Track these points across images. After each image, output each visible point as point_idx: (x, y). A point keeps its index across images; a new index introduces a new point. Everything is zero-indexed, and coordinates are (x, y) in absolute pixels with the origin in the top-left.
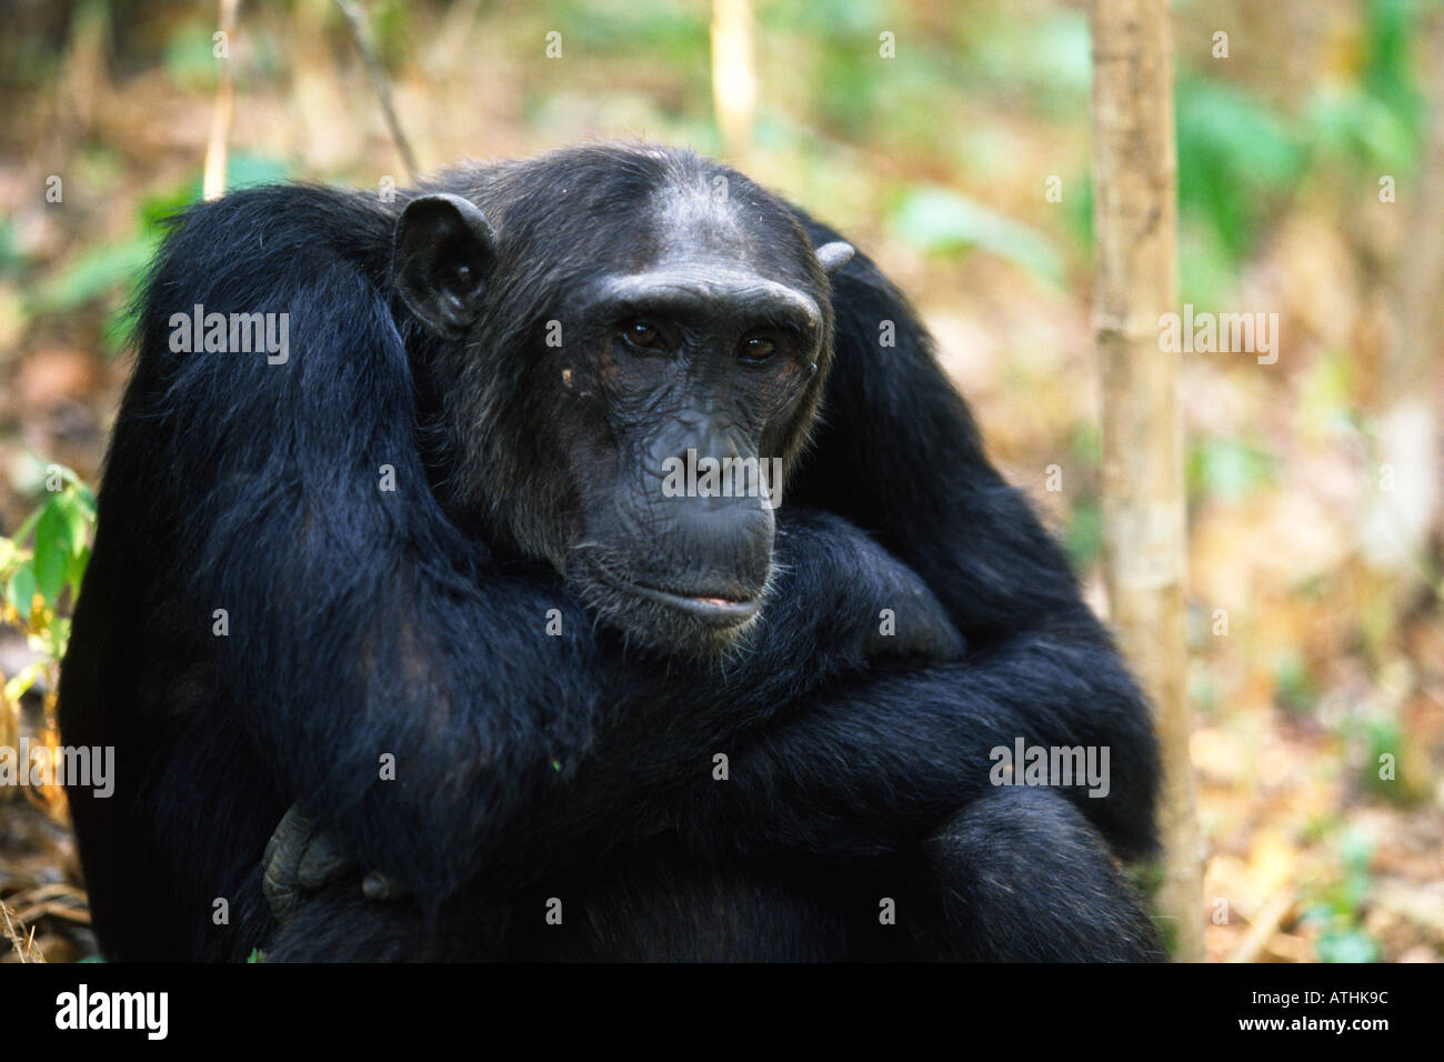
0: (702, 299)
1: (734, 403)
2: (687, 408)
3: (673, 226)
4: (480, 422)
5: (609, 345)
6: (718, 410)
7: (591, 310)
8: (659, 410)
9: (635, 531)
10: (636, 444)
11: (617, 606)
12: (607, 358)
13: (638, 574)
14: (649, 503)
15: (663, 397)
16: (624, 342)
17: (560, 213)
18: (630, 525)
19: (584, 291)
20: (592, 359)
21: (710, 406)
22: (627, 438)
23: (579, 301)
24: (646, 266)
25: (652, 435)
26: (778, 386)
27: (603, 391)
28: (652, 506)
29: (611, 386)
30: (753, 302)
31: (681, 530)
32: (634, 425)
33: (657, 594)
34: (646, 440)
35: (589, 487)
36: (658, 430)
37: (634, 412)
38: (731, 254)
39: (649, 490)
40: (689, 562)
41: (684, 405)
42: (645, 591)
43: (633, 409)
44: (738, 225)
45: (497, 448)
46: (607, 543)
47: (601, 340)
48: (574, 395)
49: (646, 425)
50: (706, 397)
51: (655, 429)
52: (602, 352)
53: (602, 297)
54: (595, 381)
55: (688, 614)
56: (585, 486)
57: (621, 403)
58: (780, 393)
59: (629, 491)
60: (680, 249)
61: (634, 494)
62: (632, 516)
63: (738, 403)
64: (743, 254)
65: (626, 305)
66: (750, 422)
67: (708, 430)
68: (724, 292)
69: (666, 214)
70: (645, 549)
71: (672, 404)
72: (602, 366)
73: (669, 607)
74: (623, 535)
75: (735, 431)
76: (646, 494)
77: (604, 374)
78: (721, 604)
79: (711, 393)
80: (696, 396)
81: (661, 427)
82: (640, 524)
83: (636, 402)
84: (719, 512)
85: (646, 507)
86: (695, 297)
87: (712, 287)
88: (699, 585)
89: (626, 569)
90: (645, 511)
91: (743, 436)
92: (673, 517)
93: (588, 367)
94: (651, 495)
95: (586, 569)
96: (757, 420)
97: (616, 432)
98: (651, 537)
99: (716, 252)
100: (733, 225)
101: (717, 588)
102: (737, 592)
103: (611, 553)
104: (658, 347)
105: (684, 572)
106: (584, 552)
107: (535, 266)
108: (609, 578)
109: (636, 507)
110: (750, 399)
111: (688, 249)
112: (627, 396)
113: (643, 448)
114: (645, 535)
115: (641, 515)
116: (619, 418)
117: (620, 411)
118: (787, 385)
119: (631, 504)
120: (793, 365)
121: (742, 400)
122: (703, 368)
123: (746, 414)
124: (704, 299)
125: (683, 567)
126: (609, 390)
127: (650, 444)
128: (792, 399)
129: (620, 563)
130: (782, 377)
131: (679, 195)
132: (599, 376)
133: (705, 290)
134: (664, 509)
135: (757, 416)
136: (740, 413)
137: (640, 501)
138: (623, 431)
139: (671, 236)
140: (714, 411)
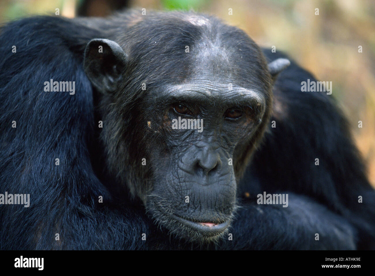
0: (207, 97)
1: (222, 138)
2: (200, 140)
3: (200, 62)
4: (114, 137)
5: (167, 113)
6: (214, 141)
7: (159, 99)
8: (187, 141)
9: (174, 193)
10: (176, 155)
11: (166, 221)
12: (166, 118)
13: (174, 210)
14: (180, 182)
15: (190, 135)
16: (174, 111)
17: (152, 53)
18: (172, 190)
19: (157, 90)
20: (160, 118)
21: (210, 139)
22: (174, 151)
23: (155, 94)
24: (185, 80)
25: (183, 152)
26: (243, 128)
27: (164, 131)
28: (181, 183)
29: (167, 129)
30: (230, 98)
31: (193, 194)
32: (176, 146)
33: (182, 220)
34: (180, 154)
35: (157, 169)
36: (186, 150)
37: (177, 141)
38: (224, 76)
39: (180, 176)
40: (196, 208)
41: (198, 139)
42: (177, 218)
43: (176, 139)
44: (230, 61)
45: (122, 148)
46: (162, 196)
47: (163, 111)
48: (152, 132)
49: (181, 146)
50: (209, 136)
51: (185, 149)
52: (164, 115)
53: (164, 94)
54: (161, 127)
55: (196, 230)
56: (156, 168)
57: (172, 137)
58: (244, 131)
59: (172, 176)
60: (202, 74)
61: (174, 178)
62: (173, 187)
63: (224, 137)
64: (230, 75)
65: (174, 98)
66: (229, 145)
67: (208, 151)
68: (217, 94)
69: (198, 56)
70: (178, 201)
71: (193, 138)
72: (163, 121)
73: (187, 226)
74: (169, 194)
75: (220, 150)
76: (179, 178)
77: (164, 124)
78: (210, 225)
79: (211, 134)
80: (204, 135)
81: (187, 149)
82: (176, 191)
83: (177, 137)
84: (209, 186)
85: (179, 184)
86: (204, 96)
87: (212, 91)
88: (200, 218)
89: (169, 208)
90: (178, 185)
91: (225, 152)
92: (189, 189)
93: (158, 121)
94: (181, 179)
95: (154, 204)
96: (232, 143)
97: (169, 148)
98: (180, 197)
99: (217, 75)
100: (228, 61)
101: (208, 218)
102: (218, 220)
103: (163, 200)
104: (188, 114)
105: (194, 211)
106: (153, 197)
107: (139, 76)
108: (163, 210)
109: (174, 183)
110: (229, 135)
111: (205, 73)
112: (174, 134)
113: (179, 157)
114: (178, 196)
115: (177, 187)
116: (171, 143)
117: (171, 140)
118: (248, 128)
119: (173, 181)
120: (251, 120)
121: (226, 136)
122: (208, 123)
123: (227, 141)
124: (208, 97)
125: (193, 210)
126: (167, 131)
127: (182, 155)
128: (249, 133)
129: (167, 205)
130: (245, 125)
131: (205, 47)
132: (162, 125)
133: (209, 93)
134: (186, 185)
135: (232, 142)
136: (224, 141)
137: (176, 181)
138: (172, 148)
139: (198, 68)
140: (211, 142)
